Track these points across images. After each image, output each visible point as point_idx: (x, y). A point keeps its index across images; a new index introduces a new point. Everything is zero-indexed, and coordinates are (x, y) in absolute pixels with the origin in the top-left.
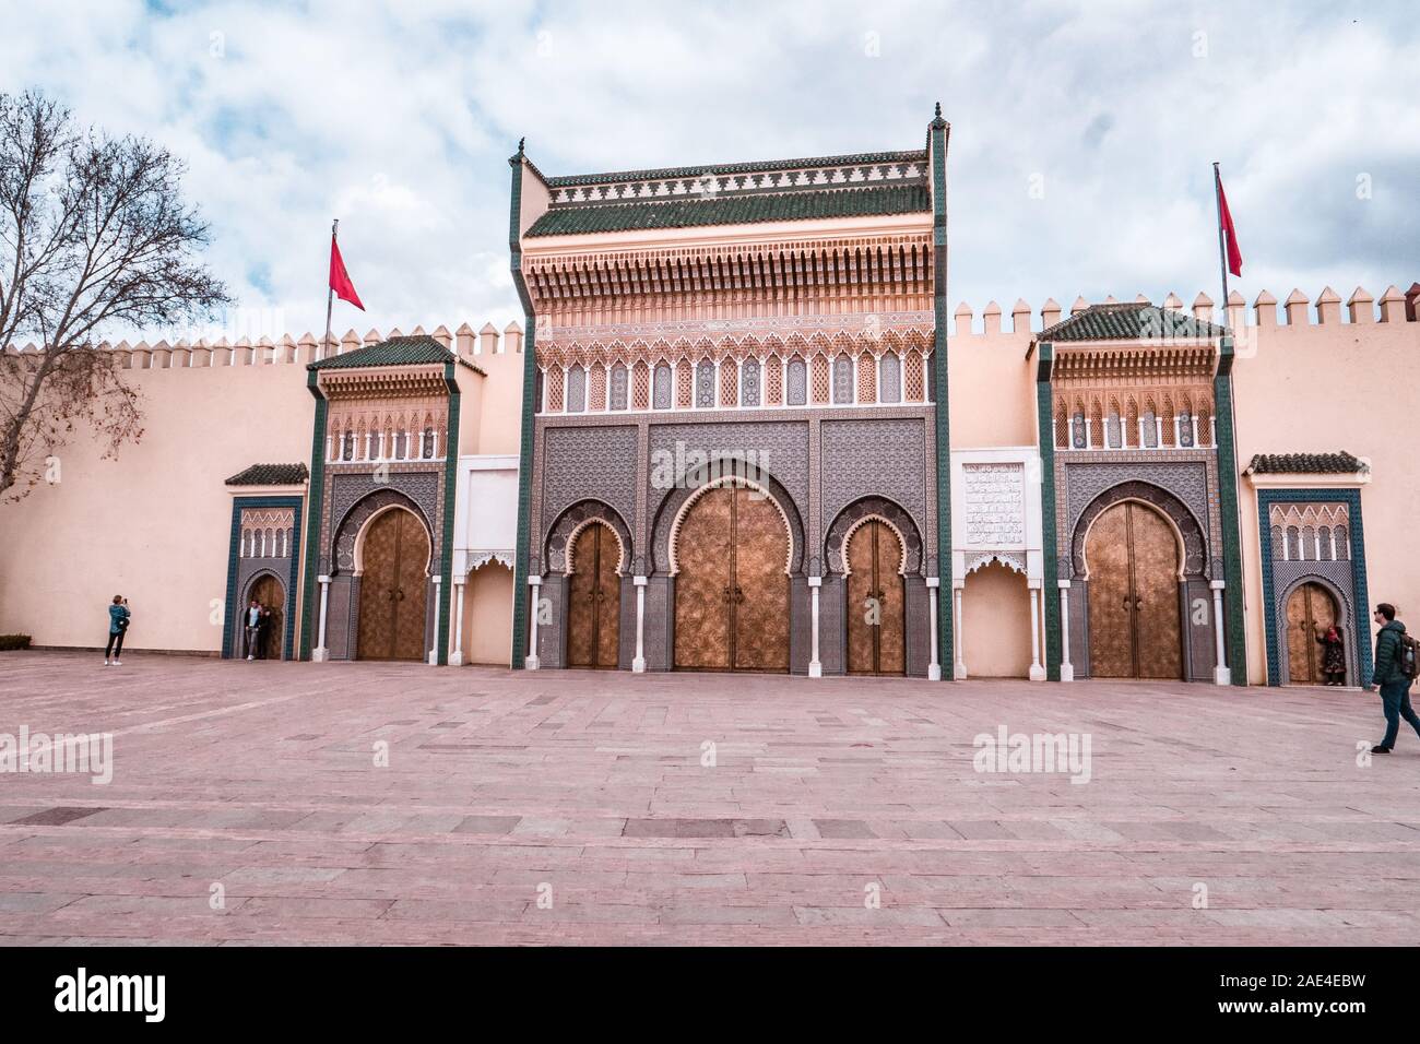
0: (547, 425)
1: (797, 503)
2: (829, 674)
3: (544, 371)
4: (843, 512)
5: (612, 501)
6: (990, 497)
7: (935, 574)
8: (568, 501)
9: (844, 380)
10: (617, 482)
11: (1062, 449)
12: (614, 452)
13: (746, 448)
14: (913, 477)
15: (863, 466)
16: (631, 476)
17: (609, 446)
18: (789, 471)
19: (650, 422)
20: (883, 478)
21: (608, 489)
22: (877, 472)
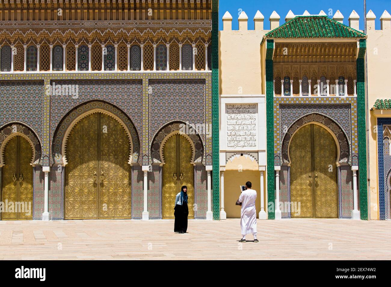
1: (136, 125)
2: (153, 218)
4: (161, 130)
5: (29, 123)
6: (240, 122)
7: (211, 164)
9: (161, 57)
10: (31, 113)
11: (278, 96)
12: (29, 95)
13: (107, 94)
14: (199, 111)
15: (172, 105)
16: (39, 109)
17: (26, 92)
18: (131, 107)
19: (51, 78)
20: (183, 111)
21: (26, 117)
22: (180, 108)
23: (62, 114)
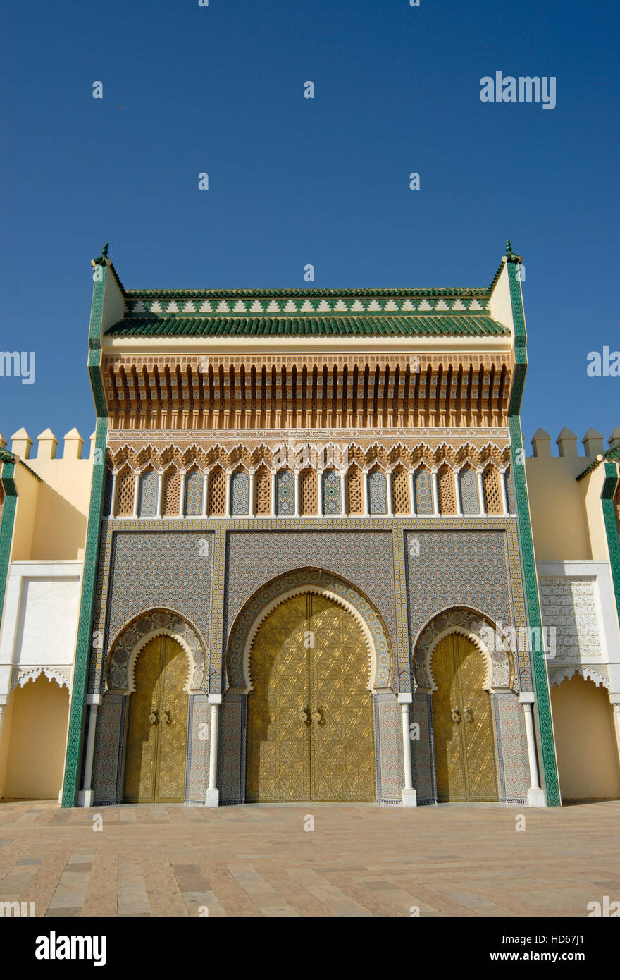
0: (116, 529)
1: (383, 614)
2: (424, 803)
3: (115, 472)
4: (429, 624)
5: (184, 610)
7: (531, 689)
8: (135, 610)
9: (423, 492)
10: (190, 591)
12: (187, 559)
13: (328, 556)
14: (498, 588)
15: (448, 576)
16: (205, 584)
17: (183, 552)
18: (373, 580)
19: (228, 528)
20: (468, 589)
21: (180, 598)
22: (462, 583)
23: (246, 593)
